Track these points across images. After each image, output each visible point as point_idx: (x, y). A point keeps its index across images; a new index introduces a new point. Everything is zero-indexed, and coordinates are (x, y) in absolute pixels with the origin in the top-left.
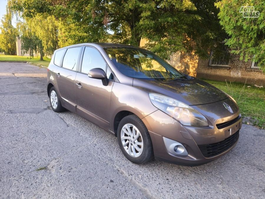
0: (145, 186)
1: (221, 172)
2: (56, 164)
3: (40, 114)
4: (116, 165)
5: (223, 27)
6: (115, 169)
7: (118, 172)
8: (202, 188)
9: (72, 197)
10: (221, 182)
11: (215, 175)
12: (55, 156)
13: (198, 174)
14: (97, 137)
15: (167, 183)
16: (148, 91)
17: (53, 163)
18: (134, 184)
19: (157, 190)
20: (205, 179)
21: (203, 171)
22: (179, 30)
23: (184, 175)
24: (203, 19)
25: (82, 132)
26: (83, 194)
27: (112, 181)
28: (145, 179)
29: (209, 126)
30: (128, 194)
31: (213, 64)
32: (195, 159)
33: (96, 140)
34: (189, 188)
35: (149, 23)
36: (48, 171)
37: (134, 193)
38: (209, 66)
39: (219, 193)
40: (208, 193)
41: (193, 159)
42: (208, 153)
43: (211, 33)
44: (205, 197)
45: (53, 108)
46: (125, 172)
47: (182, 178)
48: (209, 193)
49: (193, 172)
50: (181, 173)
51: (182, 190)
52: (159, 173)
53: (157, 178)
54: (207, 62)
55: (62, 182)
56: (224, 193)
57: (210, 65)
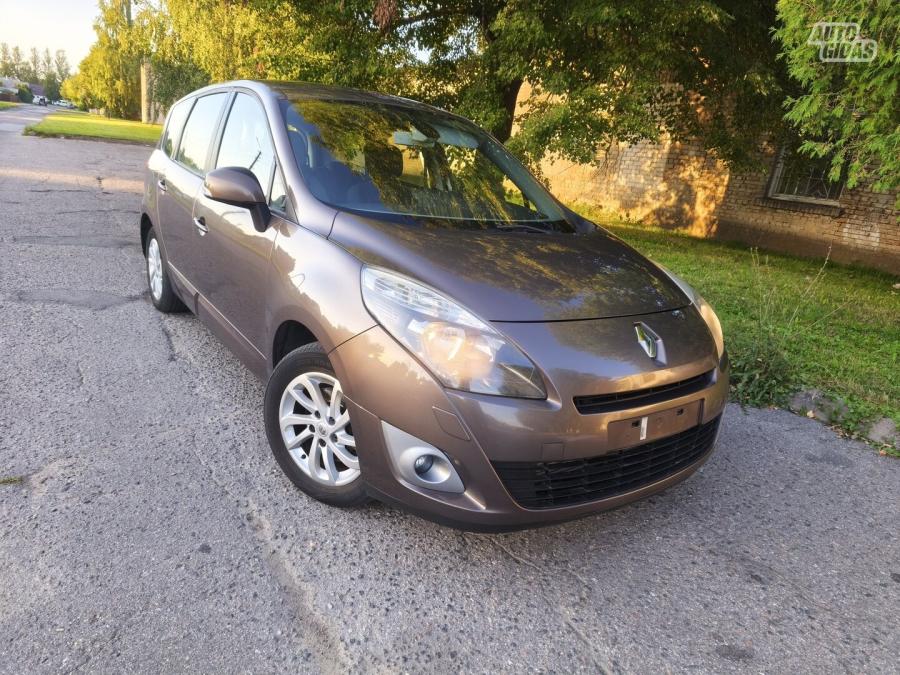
0: (308, 577)
1: (602, 565)
2: (62, 471)
3: (104, 311)
4: (251, 501)
5: (782, 51)
6: (243, 511)
7: (247, 523)
8: (501, 609)
9: (48, 579)
10: (581, 599)
11: (574, 573)
12: (71, 447)
13: (517, 562)
14: (247, 402)
15: (387, 578)
16: (364, 258)
17: (55, 468)
18: (278, 566)
19: (341, 597)
20: (529, 583)
21: (539, 555)
22: (643, 58)
23: (466, 559)
24: (733, 18)
25: (205, 383)
26: (89, 575)
27: (206, 549)
28: (322, 555)
29: (549, 399)
30: (233, 595)
31: (782, 192)
32: (483, 508)
33: (238, 412)
34: (453, 604)
36: (24, 491)
37: (255, 595)
38: (766, 198)
39: (551, 634)
40: (510, 628)
41: (476, 507)
42: (537, 492)
43: (763, 74)
44: (491, 639)
45: (153, 298)
46: (267, 525)
47: (450, 569)
48: (516, 627)
49: (503, 551)
50: (458, 552)
51: (424, 607)
52: (382, 541)
53: (364, 559)
55: (46, 531)
56: (569, 638)
57: (770, 195)
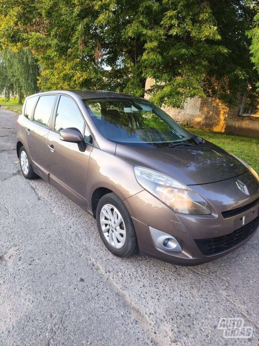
0: (124, 288)
1: (229, 272)
2: (15, 252)
3: (6, 181)
4: (91, 258)
5: (255, 66)
6: (90, 262)
7: (93, 267)
8: (199, 294)
9: (27, 300)
10: (227, 287)
11: (220, 276)
12: (15, 241)
13: (198, 274)
14: (74, 215)
15: (153, 285)
16: (133, 163)
17: (12, 251)
18: (111, 285)
19: (139, 295)
20: (206, 282)
21: (205, 270)
22: (197, 68)
25: (56, 209)
26: (42, 296)
27: (82, 280)
28: (126, 279)
29: (212, 214)
30: (100, 299)
32: (191, 257)
33: (72, 220)
34: (181, 294)
35: (155, 57)
36: (4, 262)
37: (108, 298)
38: (239, 116)
39: (221, 303)
40: (205, 302)
41: (188, 257)
42: (209, 249)
44: (200, 307)
45: (23, 174)
46: (101, 268)
47: (175, 279)
48: (208, 301)
50: (176, 271)
51: (171, 297)
52: (146, 270)
53: (142, 278)
54: (237, 110)
55: (19, 279)
56: (228, 303)
